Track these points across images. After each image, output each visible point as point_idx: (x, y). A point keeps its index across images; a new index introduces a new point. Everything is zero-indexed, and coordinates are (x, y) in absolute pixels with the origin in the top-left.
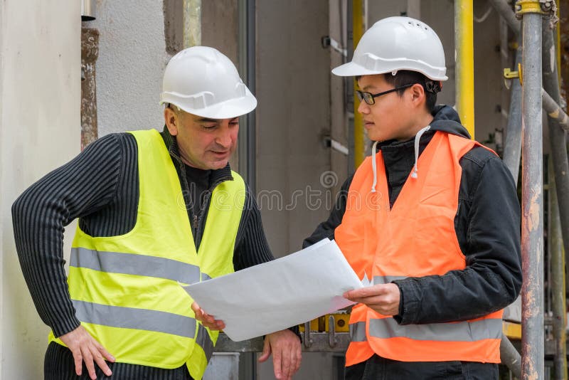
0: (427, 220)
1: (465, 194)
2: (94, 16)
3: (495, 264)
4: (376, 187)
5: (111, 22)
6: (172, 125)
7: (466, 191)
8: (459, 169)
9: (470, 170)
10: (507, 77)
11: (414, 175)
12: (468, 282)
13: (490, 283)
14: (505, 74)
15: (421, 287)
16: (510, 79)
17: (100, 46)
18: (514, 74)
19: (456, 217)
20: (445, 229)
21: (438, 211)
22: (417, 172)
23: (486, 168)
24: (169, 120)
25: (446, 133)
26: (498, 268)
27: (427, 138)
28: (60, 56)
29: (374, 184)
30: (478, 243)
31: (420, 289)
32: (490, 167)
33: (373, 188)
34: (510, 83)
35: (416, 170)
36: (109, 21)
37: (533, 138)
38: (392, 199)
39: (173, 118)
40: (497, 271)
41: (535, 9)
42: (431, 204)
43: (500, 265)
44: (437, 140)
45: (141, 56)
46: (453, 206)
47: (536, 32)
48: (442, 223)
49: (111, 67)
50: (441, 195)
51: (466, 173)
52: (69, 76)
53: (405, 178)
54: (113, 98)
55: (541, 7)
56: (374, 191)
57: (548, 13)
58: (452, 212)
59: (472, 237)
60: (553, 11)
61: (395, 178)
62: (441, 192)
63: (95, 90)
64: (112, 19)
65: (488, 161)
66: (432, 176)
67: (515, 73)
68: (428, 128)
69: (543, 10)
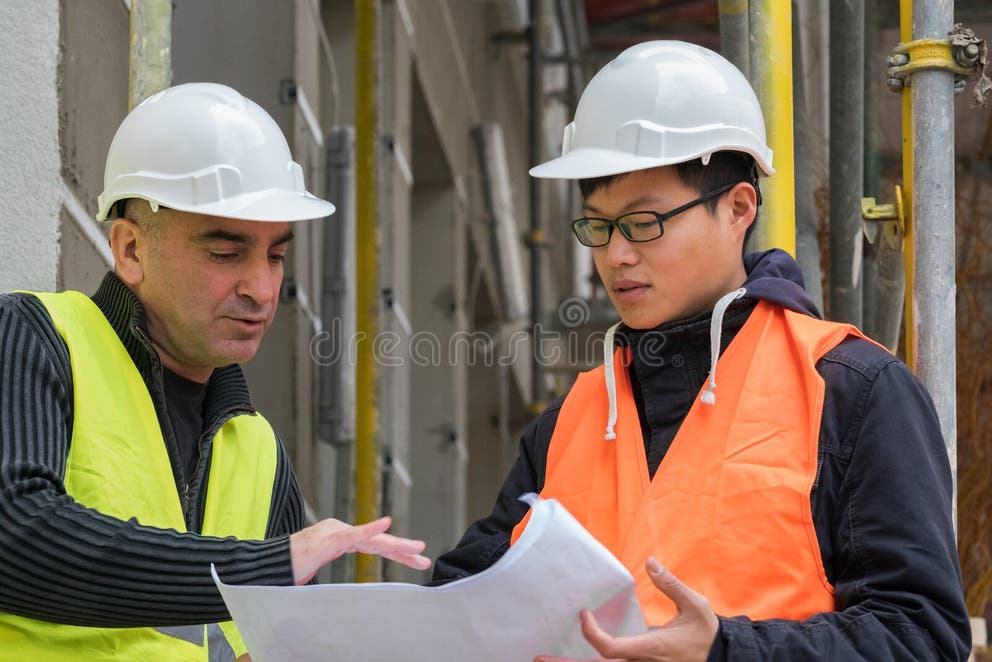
0: (743, 498)
1: (831, 440)
3: (918, 606)
4: (615, 428)
6: (129, 261)
7: (834, 435)
8: (819, 385)
9: (844, 386)
10: (872, 216)
11: (707, 396)
12: (864, 642)
13: (910, 648)
14: (865, 210)
15: (768, 643)
16: (875, 220)
18: (885, 210)
19: (813, 491)
20: (790, 518)
21: (771, 476)
22: (714, 391)
23: (882, 380)
24: (122, 249)
25: (779, 307)
26: (925, 614)
27: (738, 314)
29: (612, 422)
30: (871, 552)
31: (764, 647)
32: (890, 379)
33: (610, 429)
34: (875, 231)
35: (713, 384)
37: (940, 346)
38: (654, 457)
39: (134, 242)
40: (923, 622)
41: (942, 59)
42: (752, 462)
43: (929, 607)
44: (760, 320)
46: (806, 465)
47: (944, 111)
48: (781, 504)
50: (775, 440)
51: (834, 394)
53: (686, 407)
55: (954, 57)
56: (611, 435)
57: (968, 71)
58: (804, 481)
59: (858, 539)
60: (982, 65)
61: (658, 407)
62: (774, 435)
65: (886, 368)
66: (752, 400)
67: (885, 207)
68: (741, 292)
69: (958, 62)
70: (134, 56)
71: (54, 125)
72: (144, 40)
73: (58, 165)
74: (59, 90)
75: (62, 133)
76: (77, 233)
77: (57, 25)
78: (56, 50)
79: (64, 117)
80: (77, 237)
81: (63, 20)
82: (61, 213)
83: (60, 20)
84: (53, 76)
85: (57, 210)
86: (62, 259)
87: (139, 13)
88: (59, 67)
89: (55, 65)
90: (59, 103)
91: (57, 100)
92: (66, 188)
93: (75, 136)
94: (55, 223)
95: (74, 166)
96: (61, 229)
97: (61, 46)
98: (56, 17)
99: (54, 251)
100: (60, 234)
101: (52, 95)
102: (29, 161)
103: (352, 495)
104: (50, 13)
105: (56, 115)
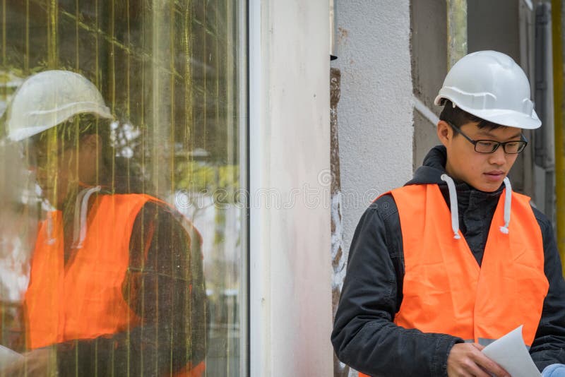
2: (336, 55)
5: (352, 62)
17: (341, 88)
28: (315, 96)
36: (349, 61)
45: (385, 98)
49: (352, 110)
52: (321, 119)
54: (354, 144)
63: (337, 136)
64: (353, 58)
70: (449, 47)
71: (410, 68)
72: (455, 40)
73: (412, 88)
74: (411, 51)
75: (413, 72)
76: (421, 118)
77: (409, 19)
78: (409, 31)
79: (413, 64)
80: (421, 120)
81: (411, 16)
82: (414, 112)
83: (410, 16)
84: (407, 44)
85: (411, 110)
86: (415, 133)
87: (451, 25)
88: (410, 40)
89: (408, 38)
90: (411, 57)
91: (410, 56)
92: (415, 98)
93: (418, 71)
94: (411, 117)
95: (419, 86)
96: (414, 119)
97: (411, 29)
98: (408, 14)
99: (411, 130)
100: (413, 122)
101: (408, 53)
102: (397, 86)
103: (554, 198)
104: (405, 13)
105: (410, 63)
